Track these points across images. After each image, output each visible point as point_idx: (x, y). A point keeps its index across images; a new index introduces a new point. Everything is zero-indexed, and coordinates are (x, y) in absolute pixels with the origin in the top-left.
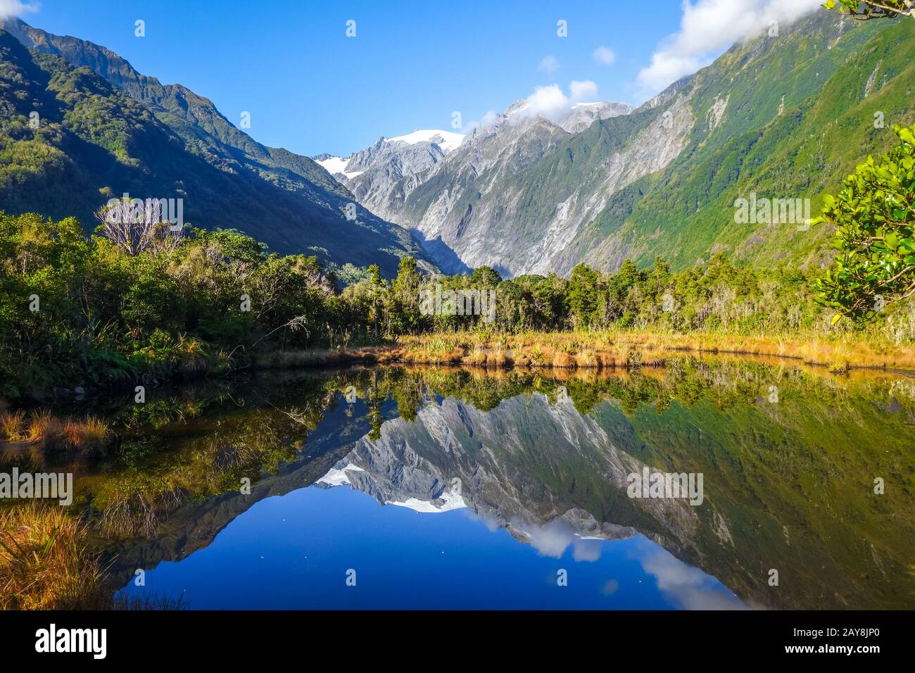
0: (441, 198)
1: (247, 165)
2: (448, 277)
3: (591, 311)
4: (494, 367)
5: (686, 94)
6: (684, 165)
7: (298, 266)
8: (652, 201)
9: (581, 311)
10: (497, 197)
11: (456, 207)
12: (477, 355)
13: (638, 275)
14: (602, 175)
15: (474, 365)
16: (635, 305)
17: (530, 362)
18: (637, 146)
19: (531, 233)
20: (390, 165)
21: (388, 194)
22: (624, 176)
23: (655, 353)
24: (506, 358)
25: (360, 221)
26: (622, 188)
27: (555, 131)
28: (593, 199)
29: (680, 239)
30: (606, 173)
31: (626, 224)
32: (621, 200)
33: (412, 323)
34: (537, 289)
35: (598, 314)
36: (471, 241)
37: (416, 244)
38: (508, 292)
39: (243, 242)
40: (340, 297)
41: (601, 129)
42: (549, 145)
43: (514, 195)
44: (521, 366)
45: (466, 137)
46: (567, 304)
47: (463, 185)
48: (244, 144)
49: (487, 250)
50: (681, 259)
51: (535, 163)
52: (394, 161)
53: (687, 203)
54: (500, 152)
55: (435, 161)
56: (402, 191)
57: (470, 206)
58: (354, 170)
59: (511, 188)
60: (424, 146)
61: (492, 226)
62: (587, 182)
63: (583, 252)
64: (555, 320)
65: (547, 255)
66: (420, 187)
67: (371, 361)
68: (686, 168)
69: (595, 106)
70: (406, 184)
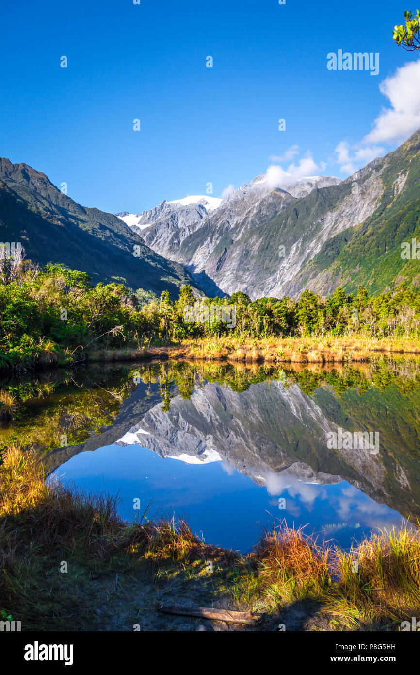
0: (205, 243)
1: (71, 219)
2: (210, 298)
3: (313, 324)
4: (251, 361)
5: (378, 170)
6: (376, 220)
7: (115, 292)
8: (354, 245)
9: (306, 323)
10: (245, 243)
11: (216, 250)
12: (239, 353)
13: (346, 298)
14: (319, 227)
15: (237, 360)
16: (344, 319)
17: (276, 359)
18: (344, 207)
19: (268, 268)
20: (170, 220)
21: (168, 240)
22: (334, 228)
23: (361, 353)
24: (259, 356)
25: (148, 259)
26: (332, 237)
27: (285, 196)
28: (312, 245)
29: (373, 273)
30: (322, 226)
31: (335, 262)
32: (332, 245)
33: (189, 331)
34: (276, 308)
35: (318, 326)
36: (226, 273)
37: (188, 275)
38: (256, 310)
39: (79, 275)
40: (140, 313)
41: (318, 195)
42: (282, 206)
43: (257, 241)
44: (269, 361)
45: (223, 201)
46: (297, 319)
47: (221, 234)
48: (69, 205)
49: (237, 280)
50: (374, 287)
51: (271, 219)
52: (173, 217)
53: (378, 247)
54: (247, 211)
55: (202, 217)
56: (178, 238)
57: (226, 249)
58: (145, 223)
59: (255, 237)
60: (194, 207)
61: (241, 262)
62: (308, 232)
63: (305, 281)
64: (288, 330)
65: (279, 283)
66: (191, 235)
67: (164, 357)
68: (378, 223)
69: (314, 179)
70: (181, 233)
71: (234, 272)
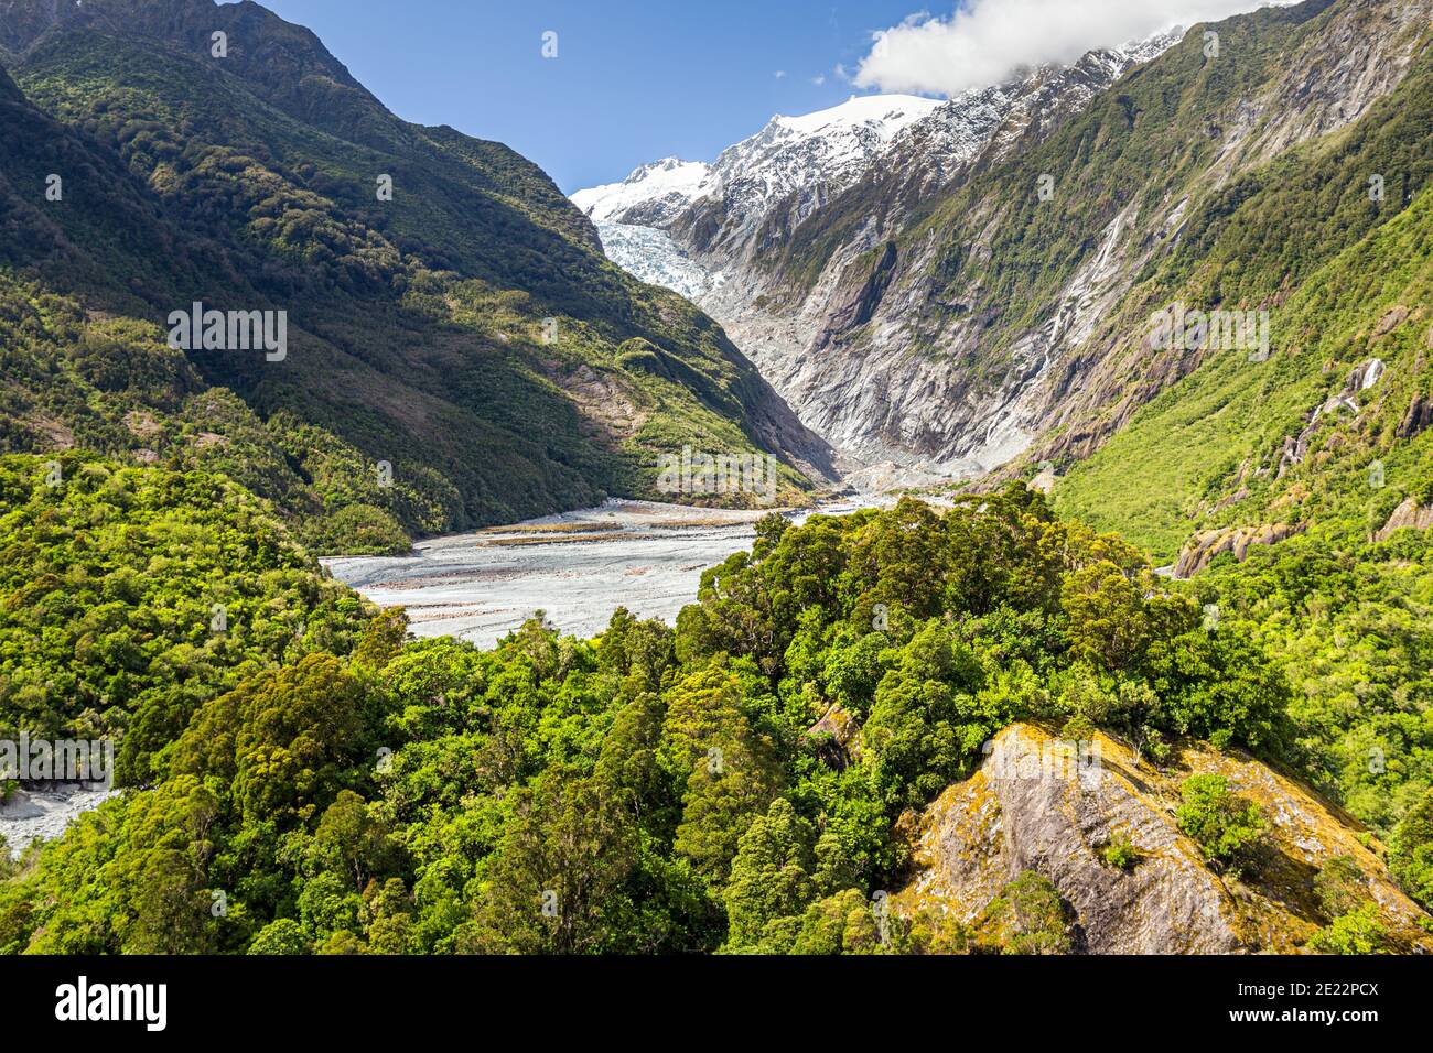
14: (1202, 154)
21: (756, 231)
22: (1250, 152)
30: (1213, 151)
56: (785, 221)
57: (890, 247)
62: (1163, 175)
70: (793, 209)
71: (914, 322)
